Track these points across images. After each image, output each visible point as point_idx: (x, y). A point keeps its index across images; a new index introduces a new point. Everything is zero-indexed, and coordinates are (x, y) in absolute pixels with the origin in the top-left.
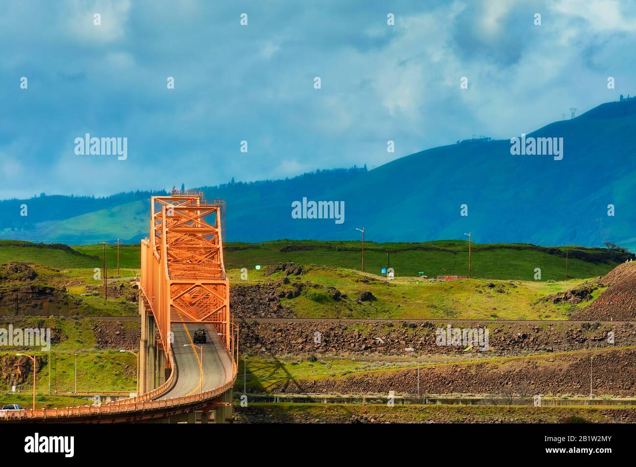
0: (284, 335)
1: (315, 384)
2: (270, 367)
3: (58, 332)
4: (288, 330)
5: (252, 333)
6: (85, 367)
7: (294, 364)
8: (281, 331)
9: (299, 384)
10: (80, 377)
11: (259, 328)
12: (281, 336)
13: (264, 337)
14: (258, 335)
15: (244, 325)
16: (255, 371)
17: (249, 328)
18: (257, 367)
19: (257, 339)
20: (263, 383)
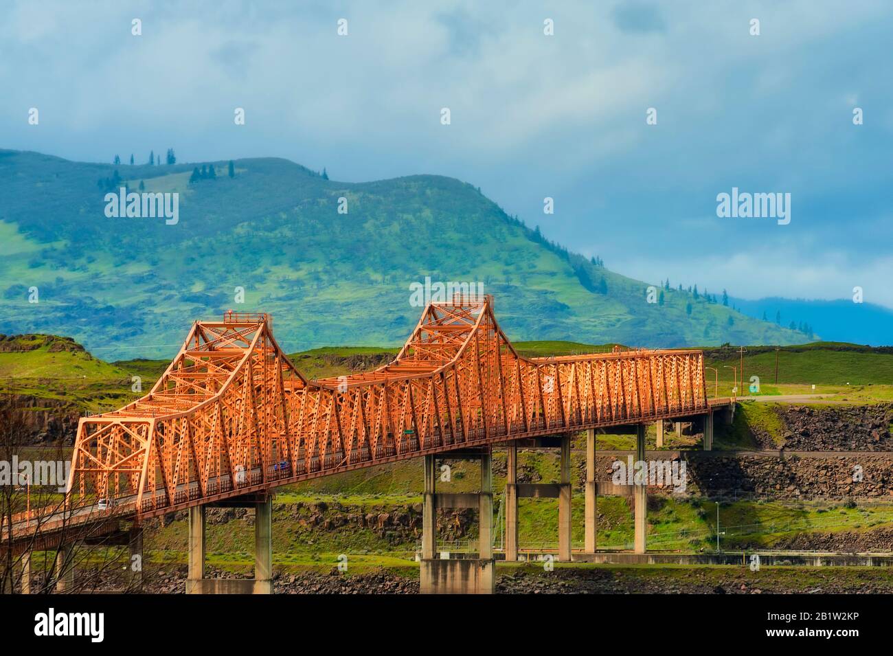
0: (829, 474)
1: (831, 538)
2: (789, 515)
3: (530, 471)
4: (837, 467)
5: (788, 471)
6: (546, 517)
7: (821, 512)
8: (826, 468)
9: (811, 538)
10: (537, 528)
11: (799, 464)
12: (826, 475)
13: (802, 476)
14: (796, 474)
15: (779, 460)
16: (766, 521)
17: (785, 464)
18: (771, 516)
19: (793, 479)
20: (765, 536)
